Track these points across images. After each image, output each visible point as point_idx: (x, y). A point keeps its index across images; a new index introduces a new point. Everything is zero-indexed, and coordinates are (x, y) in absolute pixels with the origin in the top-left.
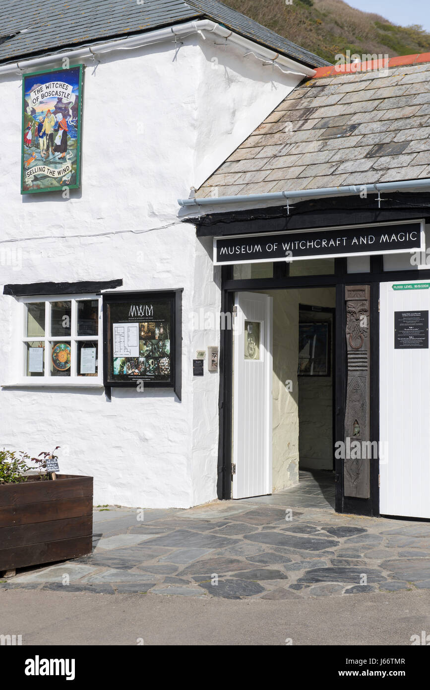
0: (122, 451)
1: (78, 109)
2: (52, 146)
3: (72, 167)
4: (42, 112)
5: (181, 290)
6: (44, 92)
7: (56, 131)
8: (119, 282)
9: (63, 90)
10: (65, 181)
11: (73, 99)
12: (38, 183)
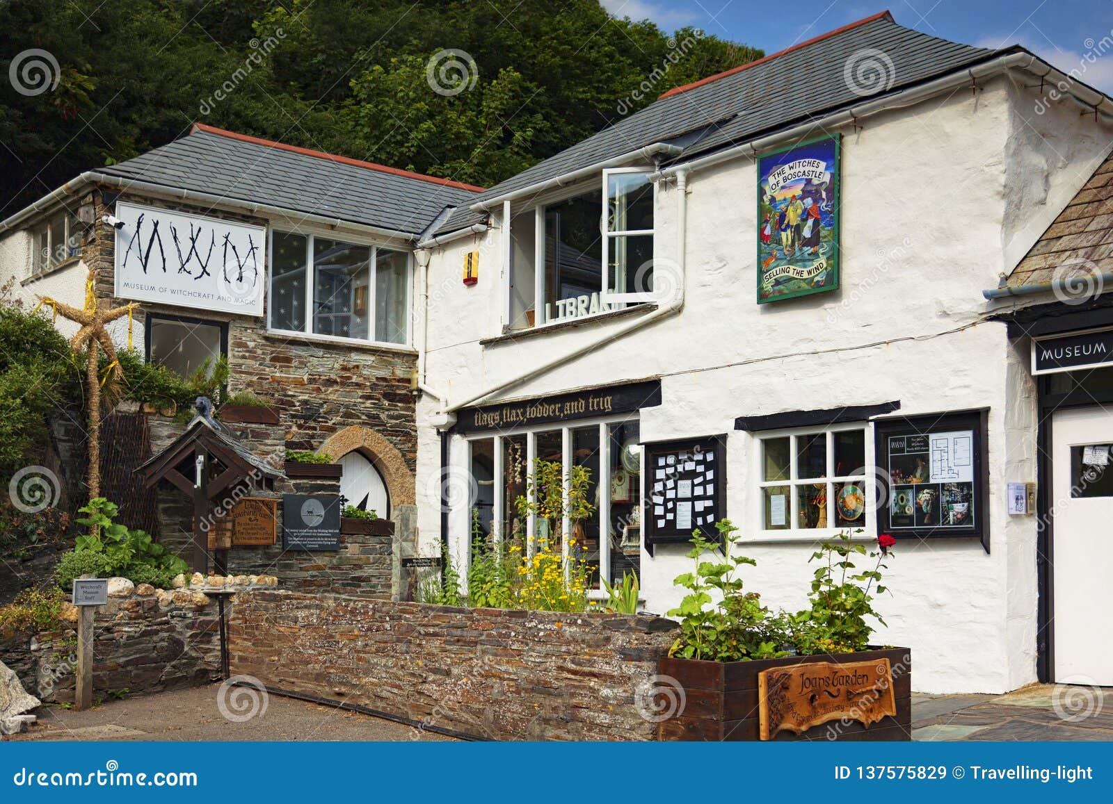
1: (835, 189)
2: (799, 240)
3: (827, 262)
4: (785, 199)
5: (987, 410)
6: (786, 175)
7: (805, 220)
8: (896, 405)
9: (811, 169)
10: (818, 281)
11: (827, 178)
12: (781, 288)
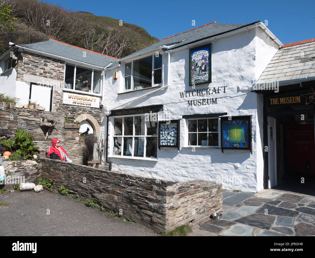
0: (227, 171)
2: (201, 70)
3: (208, 76)
5: (251, 116)
7: (202, 65)
8: (226, 114)
9: (204, 53)
10: (206, 80)
11: (208, 55)
12: (197, 82)
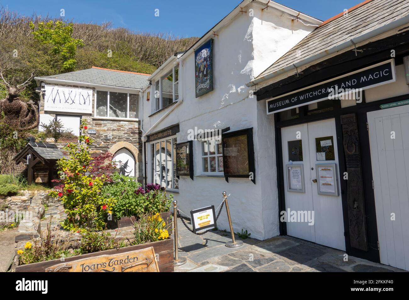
1: (211, 57)
2: (204, 75)
3: (210, 81)
5: (252, 129)
6: (200, 55)
7: (204, 69)
8: (229, 129)
10: (208, 88)
11: (209, 54)
12: (200, 91)
